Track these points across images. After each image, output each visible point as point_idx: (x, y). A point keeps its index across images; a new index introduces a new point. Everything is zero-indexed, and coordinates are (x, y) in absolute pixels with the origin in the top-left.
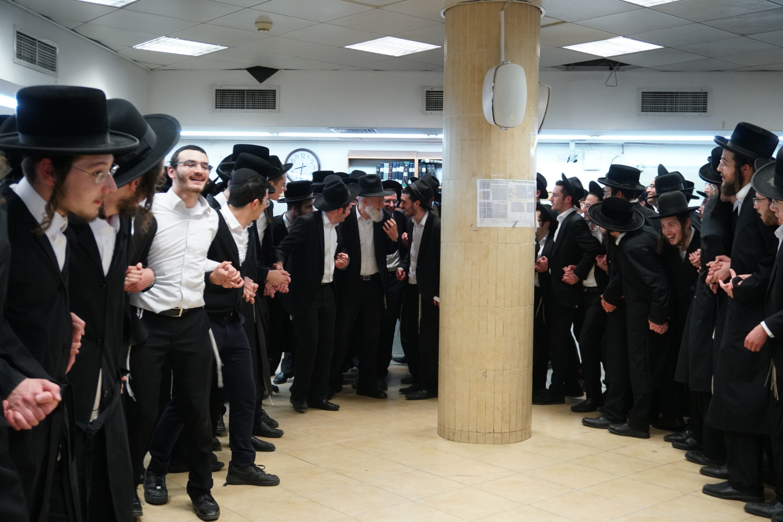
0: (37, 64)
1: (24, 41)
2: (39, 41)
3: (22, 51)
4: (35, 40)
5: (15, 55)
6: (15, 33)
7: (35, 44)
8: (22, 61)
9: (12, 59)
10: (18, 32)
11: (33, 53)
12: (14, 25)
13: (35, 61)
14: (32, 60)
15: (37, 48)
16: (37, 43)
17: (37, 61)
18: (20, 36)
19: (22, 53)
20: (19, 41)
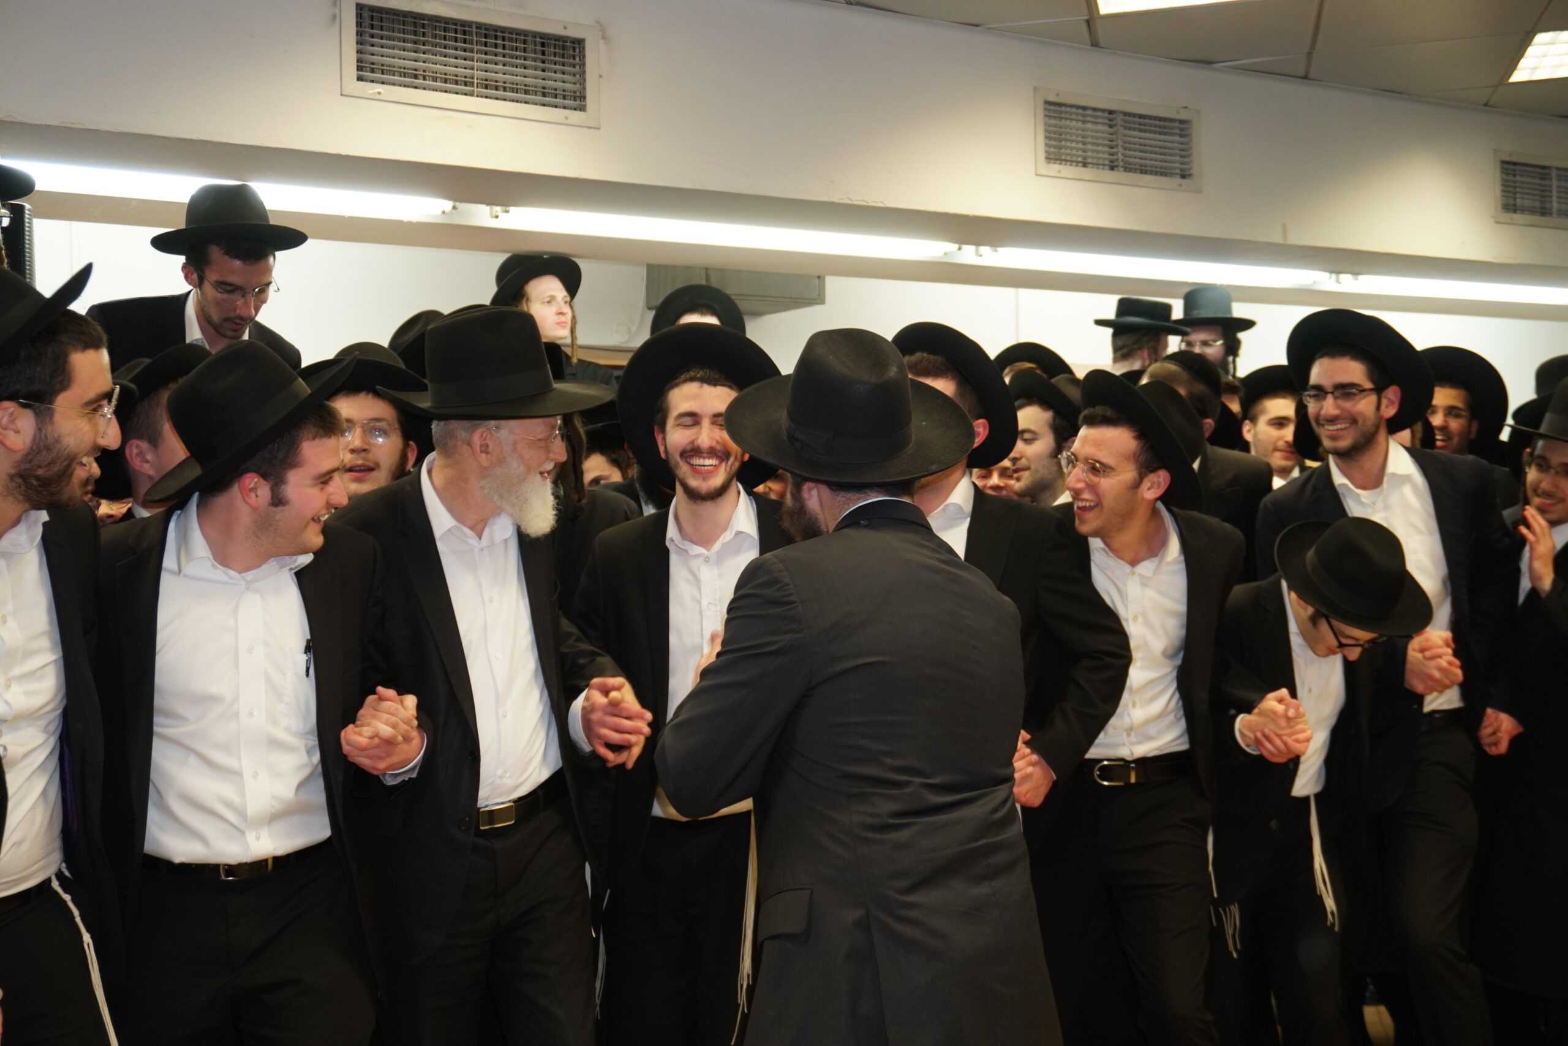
0: (1555, 215)
1: (1522, 176)
2: (1558, 169)
3: (1518, 195)
4: (1549, 168)
5: (1499, 206)
6: (1498, 165)
7: (1550, 174)
8: (1518, 217)
9: (1492, 217)
10: (1507, 163)
11: (1544, 195)
12: (1495, 150)
13: (1551, 209)
14: (1544, 212)
15: (1555, 183)
16: (1554, 173)
17: (1555, 210)
18: (1510, 169)
19: (1518, 200)
20: (1511, 178)
